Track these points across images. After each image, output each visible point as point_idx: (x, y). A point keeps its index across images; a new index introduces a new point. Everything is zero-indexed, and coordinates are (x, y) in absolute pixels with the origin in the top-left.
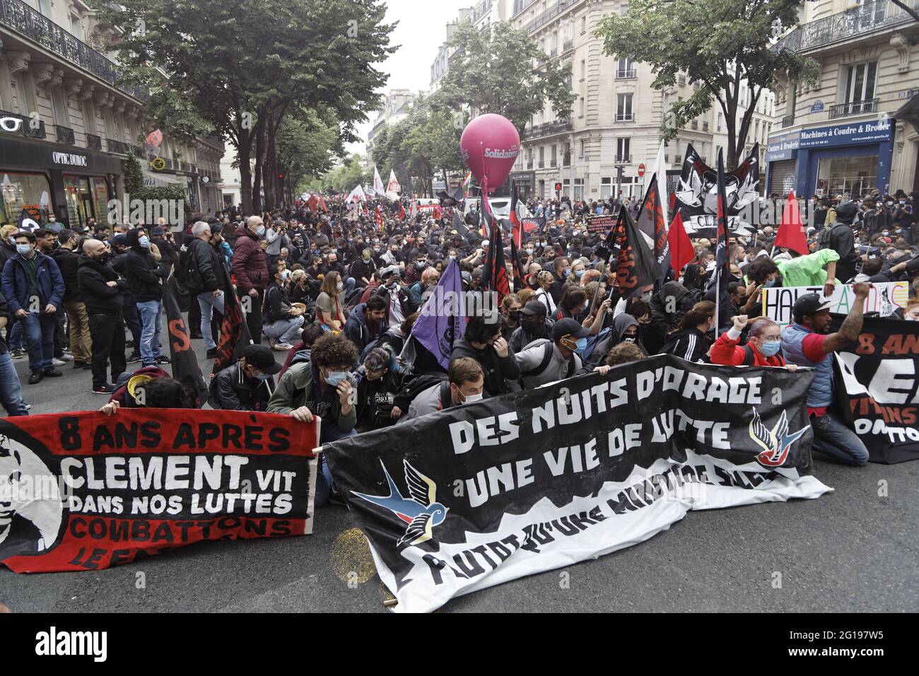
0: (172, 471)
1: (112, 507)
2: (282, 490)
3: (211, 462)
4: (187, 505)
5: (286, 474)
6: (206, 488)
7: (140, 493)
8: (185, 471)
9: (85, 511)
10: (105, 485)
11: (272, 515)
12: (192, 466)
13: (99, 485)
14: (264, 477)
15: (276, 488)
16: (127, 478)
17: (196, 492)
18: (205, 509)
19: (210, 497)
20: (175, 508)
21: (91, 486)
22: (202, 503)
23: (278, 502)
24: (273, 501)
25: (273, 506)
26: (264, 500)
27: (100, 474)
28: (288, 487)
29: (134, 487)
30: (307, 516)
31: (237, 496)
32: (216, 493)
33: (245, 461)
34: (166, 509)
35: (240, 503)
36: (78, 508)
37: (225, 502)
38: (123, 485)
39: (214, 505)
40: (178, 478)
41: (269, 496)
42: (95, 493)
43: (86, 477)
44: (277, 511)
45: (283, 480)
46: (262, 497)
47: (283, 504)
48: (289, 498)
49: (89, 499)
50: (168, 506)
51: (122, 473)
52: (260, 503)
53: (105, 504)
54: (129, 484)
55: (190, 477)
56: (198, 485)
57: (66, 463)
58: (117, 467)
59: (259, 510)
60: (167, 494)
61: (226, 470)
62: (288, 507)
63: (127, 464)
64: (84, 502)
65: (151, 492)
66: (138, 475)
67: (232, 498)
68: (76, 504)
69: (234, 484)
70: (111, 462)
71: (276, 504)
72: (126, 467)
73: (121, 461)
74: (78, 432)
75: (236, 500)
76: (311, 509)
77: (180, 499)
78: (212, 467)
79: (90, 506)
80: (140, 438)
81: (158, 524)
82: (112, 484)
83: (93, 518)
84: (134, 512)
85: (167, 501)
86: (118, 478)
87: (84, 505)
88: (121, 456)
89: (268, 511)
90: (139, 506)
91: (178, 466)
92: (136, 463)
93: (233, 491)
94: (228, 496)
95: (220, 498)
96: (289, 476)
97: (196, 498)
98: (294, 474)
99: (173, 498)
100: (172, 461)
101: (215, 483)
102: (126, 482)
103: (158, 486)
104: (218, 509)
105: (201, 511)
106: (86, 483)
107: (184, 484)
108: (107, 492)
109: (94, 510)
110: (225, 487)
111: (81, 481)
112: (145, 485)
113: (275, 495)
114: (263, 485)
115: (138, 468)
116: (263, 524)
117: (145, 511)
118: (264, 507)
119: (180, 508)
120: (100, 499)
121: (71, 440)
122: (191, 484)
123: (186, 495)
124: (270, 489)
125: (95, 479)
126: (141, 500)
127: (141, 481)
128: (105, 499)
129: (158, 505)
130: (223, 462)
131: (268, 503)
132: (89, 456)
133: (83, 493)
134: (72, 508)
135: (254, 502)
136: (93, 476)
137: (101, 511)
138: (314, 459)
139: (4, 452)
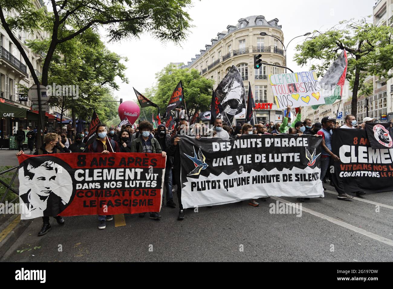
0: (118, 174)
1: (95, 186)
2: (154, 180)
3: (131, 171)
4: (123, 184)
6: (129, 179)
7: (107, 181)
8: (122, 174)
9: (83, 188)
10: (93, 179)
11: (151, 188)
12: (124, 172)
13: (91, 179)
14: (148, 176)
15: (152, 179)
17: (126, 180)
18: (130, 186)
19: (131, 182)
20: (119, 186)
21: (86, 180)
22: (128, 184)
23: (152, 183)
24: (151, 183)
25: (151, 185)
27: (91, 175)
29: (105, 179)
30: (161, 188)
31: (140, 181)
32: (133, 181)
33: (142, 170)
34: (116, 186)
35: (141, 184)
36: (80, 188)
37: (136, 183)
38: (101, 179)
39: (133, 184)
40: (120, 176)
41: (150, 181)
42: (88, 182)
43: (85, 177)
44: (152, 186)
45: (154, 176)
46: (147, 182)
47: (154, 184)
48: (156, 182)
49: (86, 184)
50: (117, 185)
51: (100, 174)
52: (147, 184)
53: (92, 186)
54: (103, 178)
55: (124, 176)
56: (127, 178)
57: (77, 172)
58: (98, 173)
59: (147, 186)
60: (116, 181)
61: (136, 174)
62: (156, 185)
63: (102, 171)
64: (83, 186)
65: (111, 181)
66: (106, 175)
67: (138, 182)
69: (139, 178)
70: (96, 171)
72: (102, 173)
73: (100, 170)
74: (85, 160)
75: (139, 183)
76: (162, 186)
77: (121, 183)
79: (86, 186)
80: (108, 162)
81: (114, 191)
82: (96, 178)
83: (87, 191)
84: (105, 187)
85: (116, 183)
86: (98, 176)
87: (83, 187)
88: (100, 169)
89: (149, 186)
90: (106, 185)
91: (120, 172)
92: (106, 171)
93: (138, 180)
94: (137, 181)
95: (134, 182)
96: (156, 175)
97: (126, 182)
98: (157, 175)
99: (118, 183)
100: (118, 170)
101: (132, 177)
102: (102, 177)
103: (113, 179)
104: (134, 186)
105: (128, 186)
107: (122, 178)
108: (93, 182)
109: (87, 188)
110: (135, 179)
111: (82, 178)
112: (109, 178)
113: (152, 181)
114: (148, 178)
115: (106, 173)
116: (148, 190)
117: (108, 187)
118: (148, 185)
119: (121, 186)
120: (90, 184)
121: (82, 163)
122: (125, 178)
123: (123, 181)
124: (150, 179)
125: (89, 177)
126: (107, 183)
127: (107, 177)
128: (92, 184)
129: (113, 185)
130: (135, 171)
131: (149, 184)
132: (88, 169)
133: (83, 182)
134: (77, 188)
135: (145, 183)
136: (88, 176)
137: (90, 188)
138: (164, 169)
139: (51, 169)
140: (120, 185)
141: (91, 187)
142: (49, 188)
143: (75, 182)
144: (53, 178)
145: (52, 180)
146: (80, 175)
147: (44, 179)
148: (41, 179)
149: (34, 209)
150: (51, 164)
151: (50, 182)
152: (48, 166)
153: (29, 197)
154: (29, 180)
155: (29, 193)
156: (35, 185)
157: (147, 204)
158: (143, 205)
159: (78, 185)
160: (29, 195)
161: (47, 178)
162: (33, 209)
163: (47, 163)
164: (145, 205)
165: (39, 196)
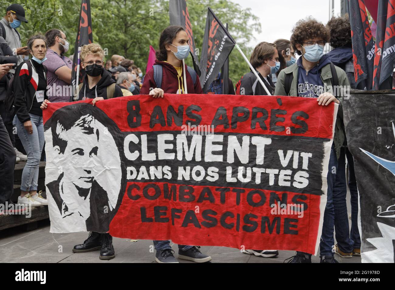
0: (210, 147)
1: (163, 174)
2: (300, 168)
3: (240, 141)
4: (223, 176)
5: (303, 154)
6: (237, 163)
7: (185, 163)
8: (220, 148)
9: (139, 178)
10: (157, 157)
11: (292, 188)
12: (225, 144)
13: (152, 157)
14: (285, 156)
15: (295, 166)
16: (174, 151)
17: (229, 165)
18: (237, 179)
19: (241, 169)
20: (213, 177)
21: (144, 159)
22: (235, 173)
23: (297, 177)
24: (292, 176)
25: (292, 181)
26: (286, 175)
27: (153, 148)
28: (305, 166)
29: (180, 158)
30: (322, 193)
31: (262, 170)
32: (245, 166)
33: (269, 141)
34: (205, 178)
35: (265, 177)
36: (134, 177)
37: (254, 175)
38: (171, 156)
39: (245, 176)
40: (214, 153)
41: (289, 172)
42: (148, 164)
43: (140, 151)
44: (296, 185)
45: (301, 159)
46: (283, 172)
47: (302, 180)
48: (307, 175)
49: (143, 169)
50: (207, 175)
51: (171, 147)
52: (281, 177)
53: (156, 172)
54: (176, 156)
55: (224, 153)
56: (231, 159)
57: (127, 140)
58: (167, 142)
59: (281, 183)
60: (206, 165)
61: (253, 148)
62: (305, 183)
63: (175, 139)
64: (138, 171)
65: (193, 163)
66: (183, 149)
67: (258, 172)
68: (132, 173)
69: (260, 159)
70: (162, 138)
71: (295, 179)
72: (174, 142)
73: (170, 137)
75: (262, 173)
76: (325, 188)
77: (217, 170)
78: (241, 146)
79: (143, 174)
80: (185, 118)
81: (201, 188)
82: (163, 156)
83: (146, 185)
84: (180, 178)
85: (206, 170)
86: (167, 151)
87: (138, 174)
88: (171, 133)
89: (288, 184)
90: (183, 174)
91: (214, 143)
92: (181, 138)
93: (260, 166)
94: (255, 169)
95: (249, 171)
96: (306, 156)
97: (229, 170)
98: (310, 155)
99: (210, 169)
100: (210, 138)
101: (244, 158)
102: (174, 154)
103: (198, 158)
104: (248, 180)
105: (234, 180)
106: (140, 156)
107: (220, 158)
108: (158, 163)
109: (147, 178)
110: (252, 162)
111: (137, 154)
112: (189, 158)
113: (294, 171)
114: (284, 162)
115: (183, 143)
117: (187, 178)
118: (285, 180)
119: (217, 177)
120: (152, 168)
121: (135, 119)
122: (225, 159)
123: (222, 166)
124: (290, 166)
125: (148, 153)
126: (185, 169)
127: (185, 154)
128: (157, 168)
129: (198, 174)
130: (250, 141)
131: (289, 178)
132: (145, 133)
133: (138, 163)
134: (129, 177)
135: (277, 176)
136: (146, 150)
137: (153, 178)
138: (329, 140)
139: (90, 131)
140: (213, 175)
141: (155, 177)
142: (89, 172)
143: (125, 163)
145: (93, 154)
147: (81, 152)
148: (78, 153)
149: (71, 214)
150: (90, 121)
151: (91, 159)
152: (86, 125)
153: (60, 188)
154: (59, 153)
155: (62, 181)
156: (70, 164)
157: (282, 230)
158: (271, 232)
159: (129, 169)
160: (60, 184)
161: (87, 151)
162: (67, 213)
163: (84, 119)
164: (278, 233)
165: (77, 187)
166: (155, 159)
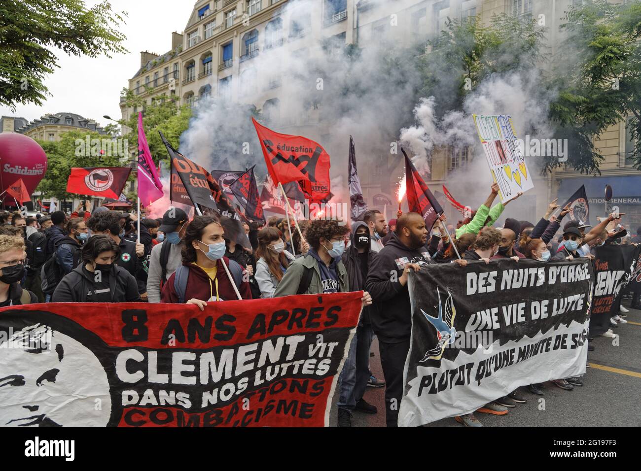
0: (242, 359)
1: (177, 400)
2: (325, 357)
5: (330, 344)
6: (267, 364)
7: (211, 386)
8: (253, 357)
9: (143, 403)
10: (170, 380)
11: (314, 376)
12: (258, 351)
13: (163, 379)
14: (313, 348)
15: (321, 355)
16: (196, 373)
17: (259, 369)
19: (269, 368)
21: (151, 380)
23: (320, 366)
24: (316, 365)
25: (316, 369)
26: (310, 364)
27: (165, 366)
28: (329, 355)
29: (204, 381)
30: (336, 373)
31: (290, 364)
32: (274, 365)
33: (302, 338)
34: (234, 393)
36: (134, 401)
38: (192, 381)
39: (272, 373)
40: (246, 364)
41: (314, 361)
42: (156, 388)
43: (146, 371)
44: (318, 372)
45: (327, 348)
46: (308, 362)
48: (329, 362)
49: (149, 392)
50: (236, 389)
51: (191, 368)
52: (306, 366)
53: (167, 398)
54: (198, 380)
55: (256, 360)
56: (261, 363)
57: (123, 358)
58: (185, 362)
59: (305, 371)
60: (236, 380)
61: (285, 349)
62: (327, 369)
63: (198, 358)
64: (141, 396)
65: (222, 383)
66: (210, 369)
67: (286, 366)
68: (130, 398)
69: (290, 357)
70: (178, 357)
71: (318, 367)
72: (197, 363)
73: (191, 356)
75: (289, 366)
77: (247, 379)
78: (275, 348)
79: (149, 399)
80: (214, 332)
82: (179, 380)
83: (153, 409)
84: (204, 405)
85: (236, 386)
86: (185, 374)
87: (140, 399)
88: (192, 351)
89: (312, 372)
90: (208, 398)
91: (247, 354)
92: (207, 358)
93: (288, 362)
94: (283, 365)
95: (277, 368)
96: (332, 345)
97: (258, 374)
98: (336, 343)
99: (240, 382)
101: (275, 358)
102: (196, 378)
103: (228, 375)
104: (275, 376)
106: (146, 377)
107: (251, 367)
108: (170, 387)
109: (154, 402)
110: (283, 359)
111: (139, 375)
112: (216, 378)
113: (319, 360)
114: (312, 353)
115: (210, 363)
116: (306, 383)
117: (214, 402)
118: (309, 369)
120: (162, 393)
122: (256, 365)
123: (251, 374)
124: (316, 356)
125: (158, 373)
126: (211, 393)
127: (213, 375)
128: (168, 393)
129: (227, 392)
130: (284, 342)
131: (313, 367)
132: (154, 350)
133: (141, 386)
134: (125, 402)
135: (301, 366)
136: (156, 370)
137: (163, 403)
140: (243, 386)
141: (167, 402)
143: (117, 387)
144: (51, 376)
145: (45, 381)
146: (132, 366)
148: (9, 383)
157: (298, 413)
158: (286, 413)
159: (125, 393)
166: (167, 382)
